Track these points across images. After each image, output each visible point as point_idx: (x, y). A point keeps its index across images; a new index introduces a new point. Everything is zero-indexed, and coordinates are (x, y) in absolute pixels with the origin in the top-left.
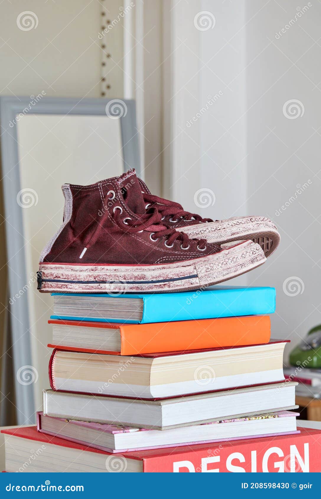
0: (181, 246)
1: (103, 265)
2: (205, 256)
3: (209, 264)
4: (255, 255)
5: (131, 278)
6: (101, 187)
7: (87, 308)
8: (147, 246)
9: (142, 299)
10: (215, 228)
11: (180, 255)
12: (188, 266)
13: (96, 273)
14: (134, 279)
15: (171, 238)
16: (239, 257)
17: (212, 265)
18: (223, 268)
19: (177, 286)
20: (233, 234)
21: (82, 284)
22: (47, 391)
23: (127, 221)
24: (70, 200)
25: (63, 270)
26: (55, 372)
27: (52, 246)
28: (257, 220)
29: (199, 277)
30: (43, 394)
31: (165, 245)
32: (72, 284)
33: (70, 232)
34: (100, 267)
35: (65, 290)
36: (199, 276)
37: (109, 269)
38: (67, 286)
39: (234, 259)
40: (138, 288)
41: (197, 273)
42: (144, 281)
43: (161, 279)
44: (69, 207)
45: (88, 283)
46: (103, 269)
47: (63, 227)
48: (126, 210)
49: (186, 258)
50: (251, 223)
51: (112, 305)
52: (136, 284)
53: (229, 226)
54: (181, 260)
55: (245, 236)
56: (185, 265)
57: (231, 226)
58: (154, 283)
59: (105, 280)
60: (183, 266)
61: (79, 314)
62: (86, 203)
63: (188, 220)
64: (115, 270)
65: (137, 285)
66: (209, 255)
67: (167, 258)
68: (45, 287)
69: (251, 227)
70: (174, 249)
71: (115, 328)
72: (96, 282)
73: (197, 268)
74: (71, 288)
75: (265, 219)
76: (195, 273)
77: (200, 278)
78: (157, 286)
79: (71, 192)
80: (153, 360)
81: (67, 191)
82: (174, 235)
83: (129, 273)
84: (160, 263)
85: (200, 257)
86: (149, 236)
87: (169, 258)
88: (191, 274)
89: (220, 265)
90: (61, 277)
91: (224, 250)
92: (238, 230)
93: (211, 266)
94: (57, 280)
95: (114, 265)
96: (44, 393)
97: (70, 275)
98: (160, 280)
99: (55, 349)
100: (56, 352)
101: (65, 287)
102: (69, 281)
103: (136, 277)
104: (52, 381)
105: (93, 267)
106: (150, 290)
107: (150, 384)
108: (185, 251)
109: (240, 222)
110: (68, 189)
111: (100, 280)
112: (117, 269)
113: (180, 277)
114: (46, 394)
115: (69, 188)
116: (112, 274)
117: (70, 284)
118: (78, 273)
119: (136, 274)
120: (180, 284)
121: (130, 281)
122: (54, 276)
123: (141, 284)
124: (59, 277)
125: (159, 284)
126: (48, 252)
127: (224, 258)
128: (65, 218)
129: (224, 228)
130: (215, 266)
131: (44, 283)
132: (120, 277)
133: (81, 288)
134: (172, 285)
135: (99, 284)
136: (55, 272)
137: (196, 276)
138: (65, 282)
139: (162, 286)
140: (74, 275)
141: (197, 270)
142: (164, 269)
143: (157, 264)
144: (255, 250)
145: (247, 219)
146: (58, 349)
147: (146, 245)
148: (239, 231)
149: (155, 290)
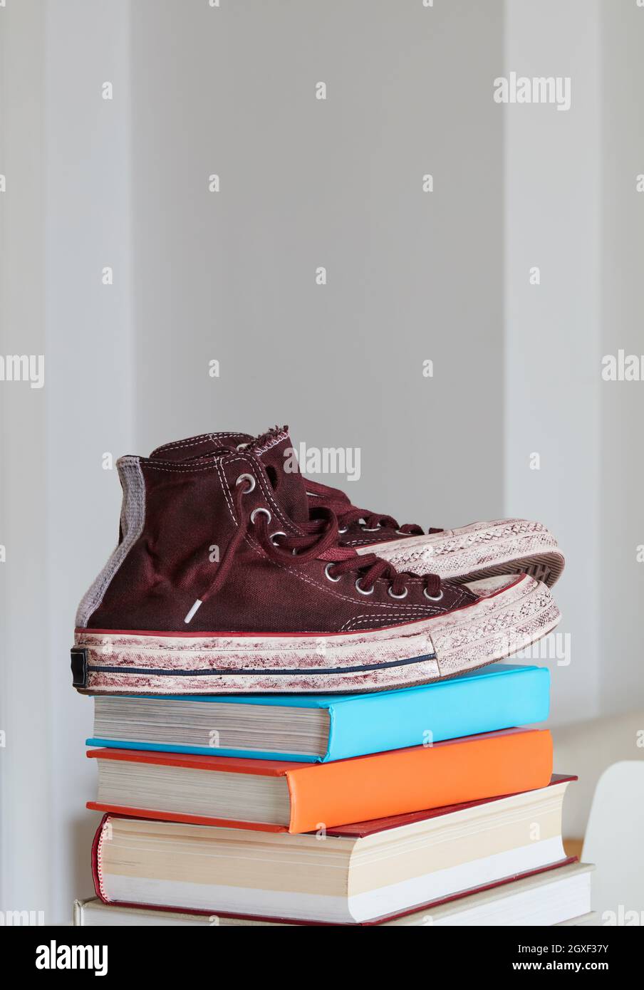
0: (390, 591)
1: (229, 634)
2: (445, 613)
3: (458, 632)
4: (546, 608)
5: (291, 663)
6: (221, 465)
7: (181, 726)
8: (324, 594)
9: (325, 711)
10: (442, 548)
11: (391, 611)
12: (414, 635)
13: (213, 654)
14: (297, 664)
15: (370, 575)
16: (517, 614)
17: (464, 632)
18: (486, 638)
19: (392, 678)
20: (481, 561)
21: (180, 677)
22: (86, 904)
23: (277, 538)
24: (140, 490)
25: (140, 646)
26: (104, 862)
27: (104, 592)
28: (524, 529)
29: (439, 659)
30: (74, 911)
31: (356, 589)
32: (161, 677)
33: (147, 562)
34: (222, 640)
35: (146, 689)
36: (439, 656)
37: (242, 643)
38: (149, 680)
39: (508, 619)
40: (305, 683)
41: (434, 649)
42: (321, 668)
43: (358, 664)
44: (136, 506)
45: (196, 675)
46: (229, 643)
47: (128, 551)
48: (279, 516)
49: (406, 617)
50: (514, 537)
51: (245, 721)
52: (300, 676)
53: (470, 543)
54: (395, 622)
55: (504, 564)
56: (407, 634)
57: (476, 544)
58: (342, 672)
59: (232, 667)
60: (403, 636)
61: (160, 737)
62: (185, 500)
63: (371, 529)
64: (256, 646)
65: (304, 677)
66: (454, 609)
67: (365, 618)
68: (97, 684)
69: (515, 544)
70: (376, 597)
71: (273, 774)
72: (214, 672)
73: (434, 640)
74: (158, 686)
75: (538, 527)
76: (431, 651)
77: (440, 661)
78: (349, 679)
79: (142, 475)
80: (355, 842)
81: (133, 472)
82: (377, 567)
83: (286, 652)
84: (352, 628)
85: (434, 615)
86: (324, 569)
87: (370, 618)
88: (421, 653)
89: (481, 631)
90: (137, 662)
91: (485, 598)
92: (491, 552)
93: (462, 636)
94: (126, 668)
95: (253, 634)
96: (78, 909)
97: (155, 657)
98: (355, 665)
99: (106, 814)
100: (108, 820)
101: (144, 682)
102: (155, 670)
103: (301, 661)
104: (99, 882)
105: (208, 640)
106: (334, 689)
107: (347, 893)
108: (401, 601)
109: (492, 534)
110: (135, 467)
111: (223, 668)
112: (260, 643)
113: (400, 659)
114: (82, 909)
115: (138, 465)
116: (249, 653)
117: (157, 676)
118: (174, 654)
119: (302, 654)
120: (398, 674)
121: (287, 668)
122: (120, 660)
123: (314, 676)
124: (132, 662)
125: (353, 676)
126: (97, 607)
127: (488, 617)
128: (127, 529)
129: (462, 548)
130: (470, 634)
131: (94, 674)
132: (268, 661)
133: (180, 686)
134: (380, 677)
135: (219, 676)
136: (123, 652)
137: (432, 657)
138: (146, 673)
139: (360, 678)
140: (166, 658)
141: (434, 643)
142: (362, 643)
143: (347, 632)
144: (544, 598)
145: (504, 526)
146: (115, 813)
147: (320, 591)
148: (494, 554)
149: (344, 687)
